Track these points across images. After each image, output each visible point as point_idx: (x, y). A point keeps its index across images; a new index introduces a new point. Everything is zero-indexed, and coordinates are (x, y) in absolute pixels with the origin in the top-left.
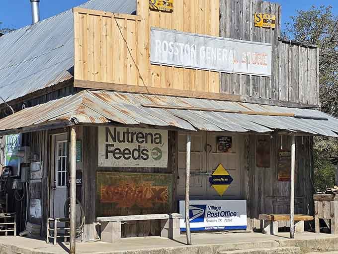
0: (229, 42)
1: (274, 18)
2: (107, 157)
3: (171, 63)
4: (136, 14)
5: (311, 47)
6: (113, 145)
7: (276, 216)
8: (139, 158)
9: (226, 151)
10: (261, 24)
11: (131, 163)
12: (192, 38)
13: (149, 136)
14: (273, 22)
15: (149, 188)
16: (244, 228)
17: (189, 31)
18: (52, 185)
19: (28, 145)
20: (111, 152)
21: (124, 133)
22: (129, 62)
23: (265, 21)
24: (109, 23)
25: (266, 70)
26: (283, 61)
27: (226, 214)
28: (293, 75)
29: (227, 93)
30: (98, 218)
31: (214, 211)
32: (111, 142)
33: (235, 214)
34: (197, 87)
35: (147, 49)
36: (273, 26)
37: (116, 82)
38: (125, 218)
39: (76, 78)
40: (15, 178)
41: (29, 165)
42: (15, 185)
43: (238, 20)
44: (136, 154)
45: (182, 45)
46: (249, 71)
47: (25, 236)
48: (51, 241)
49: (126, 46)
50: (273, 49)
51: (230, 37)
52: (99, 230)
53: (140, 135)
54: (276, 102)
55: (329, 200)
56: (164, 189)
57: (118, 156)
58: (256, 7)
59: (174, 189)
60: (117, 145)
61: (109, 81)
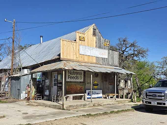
0: (98, 49)
1: (108, 44)
2: (68, 79)
3: (84, 54)
4: (76, 41)
5: (117, 51)
6: (70, 75)
7: (110, 94)
8: (76, 79)
9: (97, 77)
10: (106, 45)
11: (74, 80)
12: (89, 48)
13: (79, 73)
14: (108, 45)
15: (79, 87)
16: (101, 97)
17: (89, 46)
18: (52, 86)
19: (44, 75)
20: (69, 77)
21: (73, 72)
22: (74, 53)
23: (106, 44)
24: (69, 43)
25: (106, 57)
26: (110, 54)
27: (97, 94)
28: (113, 58)
29: (98, 62)
30: (66, 95)
31: (95, 93)
32: (69, 75)
33: (99, 94)
34: (91, 60)
35: (78, 50)
36: (108, 46)
37: (71, 59)
38: (73, 95)
39: (61, 57)
40: (40, 84)
41: (45, 81)
42: (40, 86)
43: (100, 44)
44: (76, 78)
45: (87, 50)
46: (102, 57)
47: (44, 100)
48: (54, 101)
49: (73, 49)
50: (108, 51)
51: (98, 48)
52: (66, 98)
53: (77, 73)
54: (109, 65)
55: (123, 90)
56: (82, 87)
57: (71, 78)
58: (104, 41)
59: (85, 87)
60: (71, 75)
61: (69, 58)
